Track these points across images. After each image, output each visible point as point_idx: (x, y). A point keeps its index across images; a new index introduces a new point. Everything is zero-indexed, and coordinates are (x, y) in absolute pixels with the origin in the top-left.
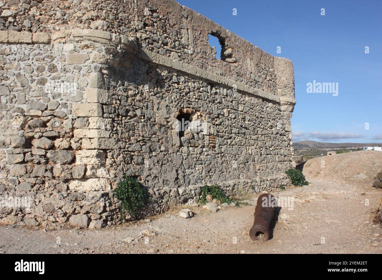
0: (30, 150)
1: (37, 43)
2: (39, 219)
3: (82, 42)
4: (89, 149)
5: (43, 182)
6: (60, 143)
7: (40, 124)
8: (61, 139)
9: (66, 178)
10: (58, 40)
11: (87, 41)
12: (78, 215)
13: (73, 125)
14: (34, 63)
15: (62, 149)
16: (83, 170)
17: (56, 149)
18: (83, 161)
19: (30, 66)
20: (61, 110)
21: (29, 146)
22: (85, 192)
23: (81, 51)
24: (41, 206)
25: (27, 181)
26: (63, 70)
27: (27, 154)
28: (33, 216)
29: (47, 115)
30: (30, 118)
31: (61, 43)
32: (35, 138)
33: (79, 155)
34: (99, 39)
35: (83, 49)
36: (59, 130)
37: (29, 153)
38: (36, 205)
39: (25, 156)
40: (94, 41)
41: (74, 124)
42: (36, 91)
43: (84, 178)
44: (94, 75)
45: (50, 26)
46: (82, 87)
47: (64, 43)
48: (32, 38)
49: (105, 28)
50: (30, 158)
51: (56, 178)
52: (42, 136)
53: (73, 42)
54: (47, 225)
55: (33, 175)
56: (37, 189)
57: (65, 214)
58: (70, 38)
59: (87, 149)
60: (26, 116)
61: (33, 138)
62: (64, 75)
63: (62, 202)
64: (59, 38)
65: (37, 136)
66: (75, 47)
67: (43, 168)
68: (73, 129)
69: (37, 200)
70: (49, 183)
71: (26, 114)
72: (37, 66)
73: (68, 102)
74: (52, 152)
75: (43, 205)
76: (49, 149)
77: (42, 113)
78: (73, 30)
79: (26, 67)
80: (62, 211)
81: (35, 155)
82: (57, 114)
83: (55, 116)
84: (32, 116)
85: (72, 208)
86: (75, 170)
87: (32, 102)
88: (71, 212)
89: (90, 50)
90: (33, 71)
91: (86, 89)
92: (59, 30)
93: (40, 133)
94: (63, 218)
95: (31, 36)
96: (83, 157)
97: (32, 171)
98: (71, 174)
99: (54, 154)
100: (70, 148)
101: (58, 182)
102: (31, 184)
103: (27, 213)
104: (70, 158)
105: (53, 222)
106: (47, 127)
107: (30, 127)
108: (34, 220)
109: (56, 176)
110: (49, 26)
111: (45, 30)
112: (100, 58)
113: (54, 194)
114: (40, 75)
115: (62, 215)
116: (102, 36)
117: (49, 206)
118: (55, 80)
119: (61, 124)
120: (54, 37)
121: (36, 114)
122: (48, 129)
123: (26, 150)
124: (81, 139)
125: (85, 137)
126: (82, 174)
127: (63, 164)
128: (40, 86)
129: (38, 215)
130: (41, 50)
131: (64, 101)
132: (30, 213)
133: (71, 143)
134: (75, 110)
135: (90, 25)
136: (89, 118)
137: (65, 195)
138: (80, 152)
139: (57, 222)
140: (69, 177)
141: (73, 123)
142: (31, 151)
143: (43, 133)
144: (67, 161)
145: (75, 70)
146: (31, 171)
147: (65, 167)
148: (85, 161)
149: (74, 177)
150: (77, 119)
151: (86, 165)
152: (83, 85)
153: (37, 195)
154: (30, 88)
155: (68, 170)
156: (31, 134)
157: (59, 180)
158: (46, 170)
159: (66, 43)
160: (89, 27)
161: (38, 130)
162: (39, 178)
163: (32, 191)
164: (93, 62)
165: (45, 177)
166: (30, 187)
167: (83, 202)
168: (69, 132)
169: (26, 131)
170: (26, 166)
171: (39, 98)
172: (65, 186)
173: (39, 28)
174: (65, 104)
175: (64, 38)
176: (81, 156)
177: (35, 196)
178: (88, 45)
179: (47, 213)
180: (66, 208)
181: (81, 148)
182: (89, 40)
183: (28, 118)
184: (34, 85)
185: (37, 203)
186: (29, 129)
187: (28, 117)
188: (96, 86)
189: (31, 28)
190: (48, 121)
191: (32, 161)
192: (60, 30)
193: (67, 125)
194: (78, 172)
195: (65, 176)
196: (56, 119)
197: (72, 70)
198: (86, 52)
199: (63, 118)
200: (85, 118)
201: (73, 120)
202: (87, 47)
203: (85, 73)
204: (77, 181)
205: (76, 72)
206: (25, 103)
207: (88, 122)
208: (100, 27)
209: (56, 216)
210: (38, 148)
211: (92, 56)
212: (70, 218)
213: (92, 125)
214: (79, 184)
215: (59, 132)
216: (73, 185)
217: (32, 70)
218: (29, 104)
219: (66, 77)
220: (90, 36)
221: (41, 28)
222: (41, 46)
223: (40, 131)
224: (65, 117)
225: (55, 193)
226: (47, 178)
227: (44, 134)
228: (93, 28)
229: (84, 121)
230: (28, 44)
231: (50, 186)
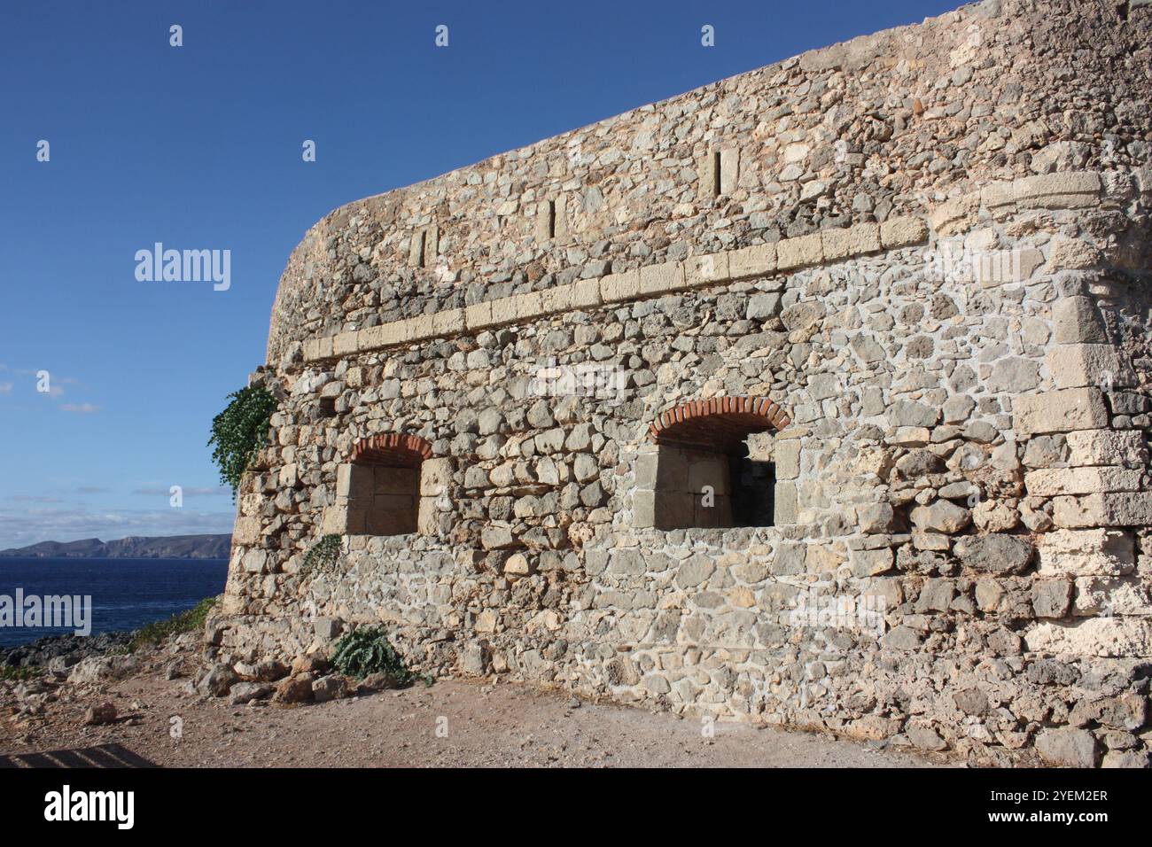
0: (907, 537)
1: (893, 247)
2: (947, 733)
3: (1015, 217)
4: (1077, 529)
5: (951, 628)
6: (988, 515)
7: (928, 464)
8: (990, 503)
9: (1014, 616)
10: (948, 228)
11: (1031, 211)
12: (1062, 728)
13: (1020, 459)
14: (894, 303)
15: (996, 533)
16: (1066, 591)
17: (977, 532)
18: (1063, 564)
19: (884, 310)
20: (982, 420)
21: (904, 527)
22: (1078, 661)
23: (1015, 244)
24: (950, 694)
25: (906, 623)
26: (972, 306)
27: (900, 548)
28: (929, 722)
29: (945, 438)
30: (899, 451)
31: (956, 233)
32: (919, 505)
33: (1048, 546)
34: (1065, 199)
35: (1021, 236)
36: (981, 476)
37: (907, 546)
38: (937, 692)
39: (895, 554)
40: (1050, 208)
41: (1023, 456)
42: (907, 376)
43: (1071, 617)
44: (1066, 306)
45: (920, 195)
46: (1034, 345)
47: (964, 232)
48: (879, 238)
49: (1078, 160)
50: (910, 561)
51: (986, 615)
52: (937, 498)
53: (989, 223)
54: (969, 751)
55: (921, 606)
56: (936, 646)
57: (1021, 724)
58: (980, 214)
59: (1070, 529)
60: (889, 446)
61: (911, 504)
62: (978, 320)
63: (1010, 685)
64: (949, 221)
65: (922, 498)
66: (998, 237)
67: (947, 586)
68: (1021, 471)
69: (938, 678)
70: (966, 631)
71: (887, 440)
72: (901, 307)
73: (999, 396)
74: (970, 541)
75: (955, 692)
76: (959, 533)
77: (931, 434)
78: (984, 189)
79: (874, 316)
80: (1012, 713)
81: (922, 551)
82: (972, 431)
83: (966, 439)
84: (903, 445)
85: (1041, 706)
86: (1041, 591)
87: (901, 407)
88: (1039, 717)
89: (1042, 235)
90: (894, 324)
91: (1046, 349)
92: (945, 201)
93: (931, 490)
94: (1015, 736)
95: (877, 234)
96: (1062, 553)
97: (918, 594)
98: (1030, 603)
99: (975, 545)
100: (1019, 528)
101: (991, 626)
102: (918, 632)
103: (912, 711)
104: (1021, 558)
105: (987, 744)
106: (947, 470)
107: (901, 475)
108: (934, 733)
109: (986, 610)
110: (917, 196)
111: (908, 208)
112: (1079, 253)
113: (983, 663)
114: (911, 331)
115: (1013, 725)
116: (1074, 188)
117: (973, 695)
118: (955, 338)
119: (985, 459)
120: (934, 221)
121: (913, 438)
122: (949, 476)
123: (898, 538)
124: (1050, 498)
125: (1060, 493)
126: (1065, 603)
127: (1002, 575)
128: (915, 361)
129: (943, 719)
130: (906, 263)
131: (987, 394)
132: (920, 714)
133: (1020, 514)
134: (1021, 414)
135: (1030, 163)
136: (1067, 435)
137: (1017, 667)
138: (1049, 537)
139: (999, 744)
140: (1023, 612)
141: (1020, 454)
142: (910, 541)
143: (937, 489)
144: (1015, 567)
145: (1007, 302)
146: (914, 596)
147: (1011, 582)
148: (1069, 564)
149: (1038, 614)
150: (1030, 442)
151: (1073, 577)
152: (1035, 339)
153: (937, 663)
154: (891, 369)
155: (1018, 592)
156: (906, 495)
157: (995, 621)
158: (956, 593)
159: (969, 230)
160: (1028, 172)
161: (923, 481)
162: (937, 616)
163: (922, 652)
164: (1057, 269)
165: (953, 612)
166: (915, 640)
167: (1075, 692)
168: (1010, 482)
169: (894, 486)
170: (900, 583)
171: (917, 394)
172: (1014, 640)
173: (894, 206)
174: (992, 400)
175: (964, 217)
176: (1053, 549)
177: (931, 665)
178: (1033, 222)
179: (967, 715)
180: (1022, 706)
181: (1052, 525)
182: (1035, 208)
183: (894, 451)
184: (899, 361)
185: (939, 686)
186: (899, 481)
187: (895, 447)
188: (1077, 338)
189: (872, 212)
190: (950, 454)
191: (916, 566)
192: (947, 198)
193: (1002, 461)
194: (1049, 598)
195: (1011, 610)
196: (971, 446)
197: (998, 302)
198: (1030, 243)
199: (990, 442)
200: (1055, 436)
201: (1018, 444)
202: (1033, 228)
203: (1036, 305)
204: (1048, 625)
205: (1009, 307)
206: (883, 412)
207: (1065, 448)
208: (1061, 163)
209: (994, 727)
210: (929, 530)
211: (1051, 252)
212: (1038, 738)
213: (1078, 456)
214: (1057, 635)
215: (983, 484)
216: (1037, 636)
217: (892, 321)
218: (894, 413)
219: (984, 326)
220: (1036, 197)
221: (899, 206)
222: (906, 252)
223: (929, 484)
224: (996, 439)
225: (986, 659)
226: (959, 616)
227: (941, 492)
228: (1041, 170)
229: (1051, 446)
230: (872, 254)
231: (972, 638)
